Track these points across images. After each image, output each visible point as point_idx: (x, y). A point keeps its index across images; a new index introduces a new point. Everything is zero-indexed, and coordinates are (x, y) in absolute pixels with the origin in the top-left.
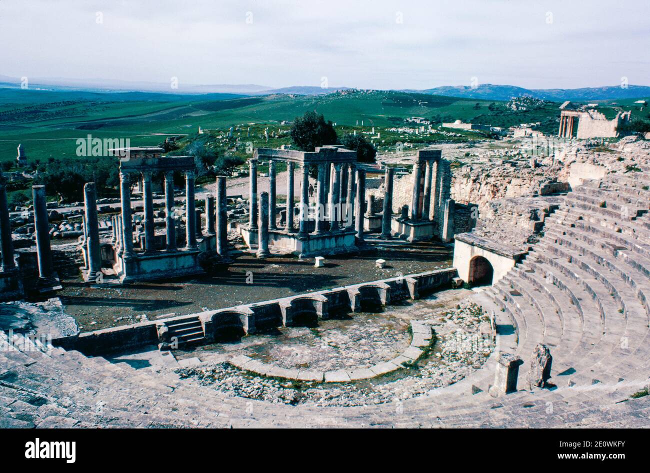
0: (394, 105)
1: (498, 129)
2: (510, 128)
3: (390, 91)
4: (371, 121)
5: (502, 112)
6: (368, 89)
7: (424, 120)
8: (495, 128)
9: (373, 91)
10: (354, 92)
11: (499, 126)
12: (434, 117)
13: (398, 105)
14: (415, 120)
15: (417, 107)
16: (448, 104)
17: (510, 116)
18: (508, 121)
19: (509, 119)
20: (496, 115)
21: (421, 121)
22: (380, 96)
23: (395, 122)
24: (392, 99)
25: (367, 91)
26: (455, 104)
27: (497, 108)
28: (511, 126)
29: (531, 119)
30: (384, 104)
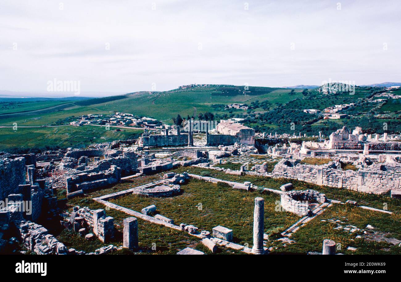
0: (222, 95)
1: (313, 111)
2: (326, 110)
3: (221, 85)
4: (195, 108)
5: (315, 96)
6: (204, 84)
7: (244, 105)
8: (311, 110)
9: (208, 85)
10: (192, 86)
11: (314, 108)
12: (254, 103)
13: (225, 94)
14: (235, 107)
15: (241, 96)
16: (268, 92)
17: (323, 99)
18: (322, 103)
19: (323, 102)
20: (310, 99)
21: (240, 106)
22: (212, 89)
23: (217, 109)
24: (221, 90)
25: (203, 85)
26: (273, 92)
27: (310, 93)
28: (326, 107)
29: (344, 101)
30: (213, 94)
